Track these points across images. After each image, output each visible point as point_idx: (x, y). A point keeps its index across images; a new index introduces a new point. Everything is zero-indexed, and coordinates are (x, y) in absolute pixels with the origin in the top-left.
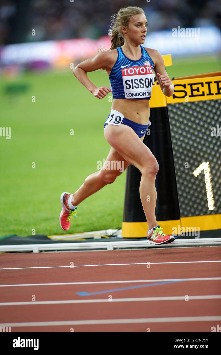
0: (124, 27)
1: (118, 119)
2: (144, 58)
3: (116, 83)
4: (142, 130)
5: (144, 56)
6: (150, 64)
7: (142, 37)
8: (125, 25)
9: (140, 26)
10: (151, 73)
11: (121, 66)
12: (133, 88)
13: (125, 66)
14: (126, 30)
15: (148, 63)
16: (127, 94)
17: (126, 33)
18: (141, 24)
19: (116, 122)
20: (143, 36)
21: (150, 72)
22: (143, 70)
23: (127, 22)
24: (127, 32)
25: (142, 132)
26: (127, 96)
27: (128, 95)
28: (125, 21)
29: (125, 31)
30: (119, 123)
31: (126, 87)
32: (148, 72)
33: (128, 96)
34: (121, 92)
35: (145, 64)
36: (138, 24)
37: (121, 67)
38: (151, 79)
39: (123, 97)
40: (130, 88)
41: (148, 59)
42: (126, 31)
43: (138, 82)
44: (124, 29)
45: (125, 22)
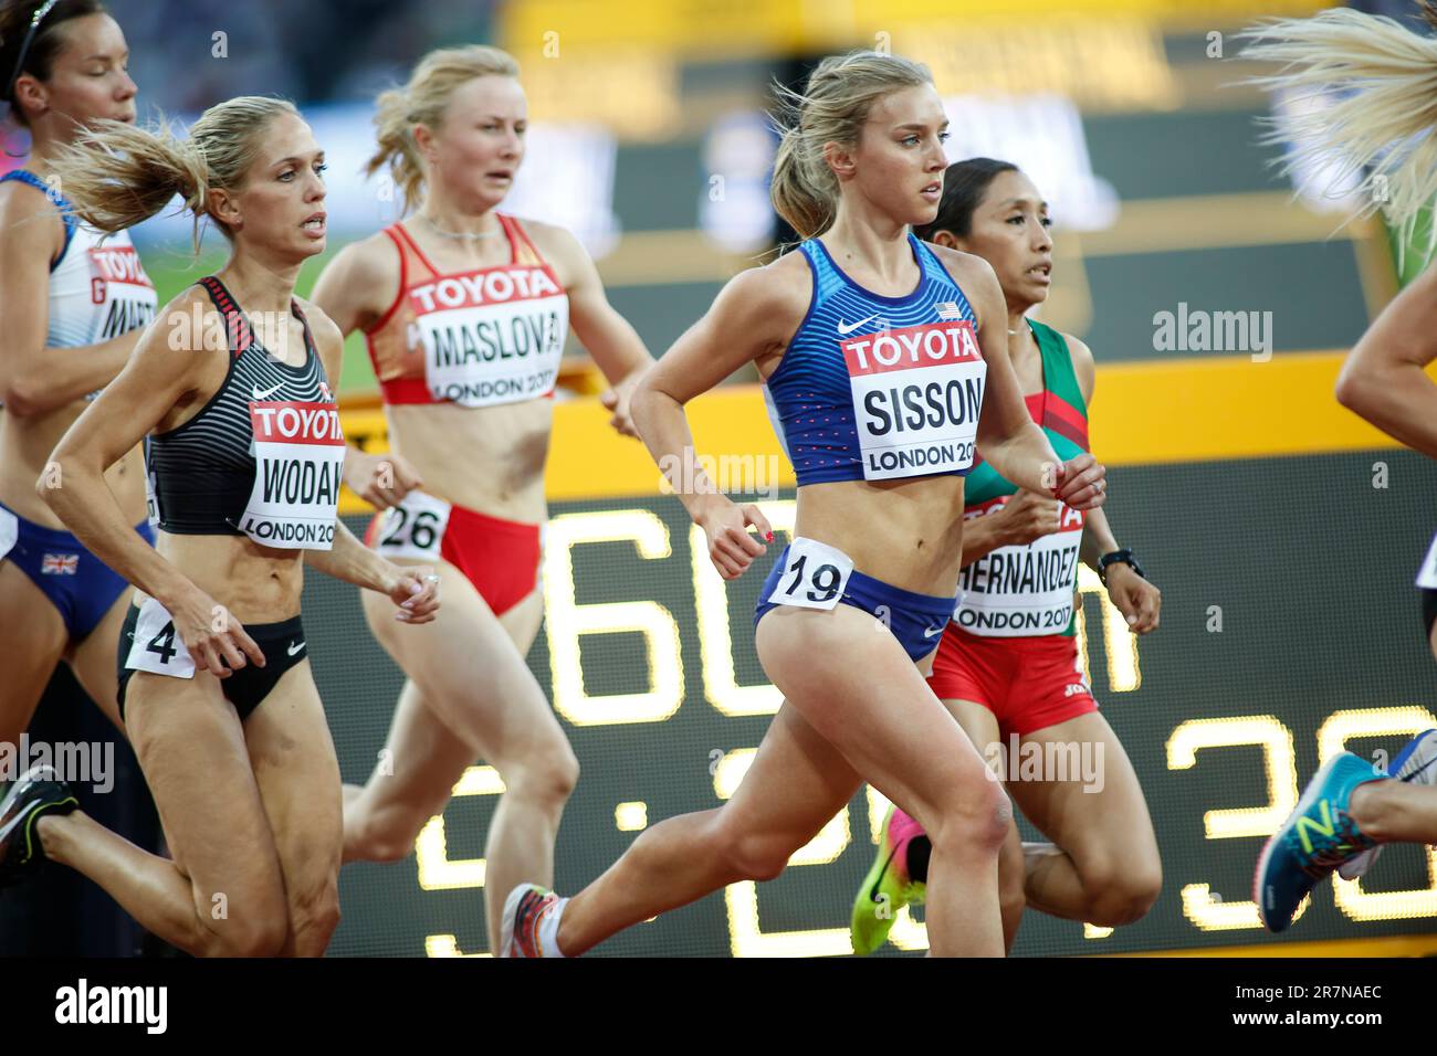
0: (841, 146)
1: (826, 579)
2: (933, 287)
3: (811, 407)
4: (930, 620)
5: (930, 280)
6: (963, 315)
7: (924, 190)
8: (847, 140)
9: (916, 139)
10: (970, 358)
11: (837, 324)
12: (900, 428)
13: (854, 327)
14: (851, 160)
15: (950, 311)
16: (872, 456)
17: (851, 176)
18: (919, 133)
19: (820, 595)
20: (931, 186)
21: (965, 353)
22: (936, 344)
23: (858, 127)
24: (853, 169)
25: (928, 634)
26: (874, 468)
27: (878, 464)
28: (849, 122)
29: (848, 167)
30: (830, 596)
31: (871, 426)
32: (957, 354)
33: (879, 468)
34: (840, 449)
35: (944, 315)
36: (906, 131)
37: (836, 330)
38: (969, 382)
39: (856, 472)
40: (886, 430)
41: (951, 290)
42: (851, 164)
43: (922, 402)
44: (845, 159)
45: (845, 128)
